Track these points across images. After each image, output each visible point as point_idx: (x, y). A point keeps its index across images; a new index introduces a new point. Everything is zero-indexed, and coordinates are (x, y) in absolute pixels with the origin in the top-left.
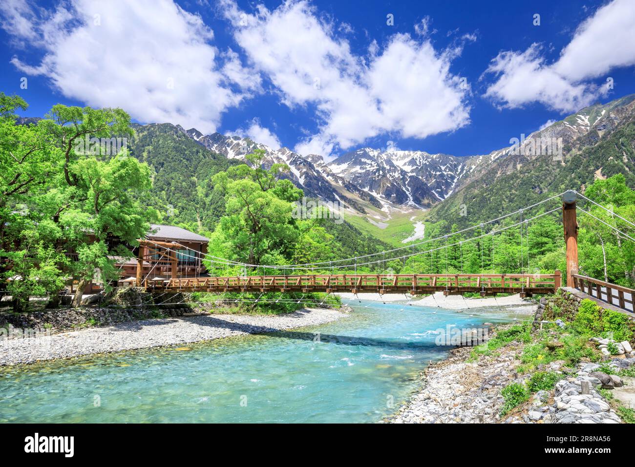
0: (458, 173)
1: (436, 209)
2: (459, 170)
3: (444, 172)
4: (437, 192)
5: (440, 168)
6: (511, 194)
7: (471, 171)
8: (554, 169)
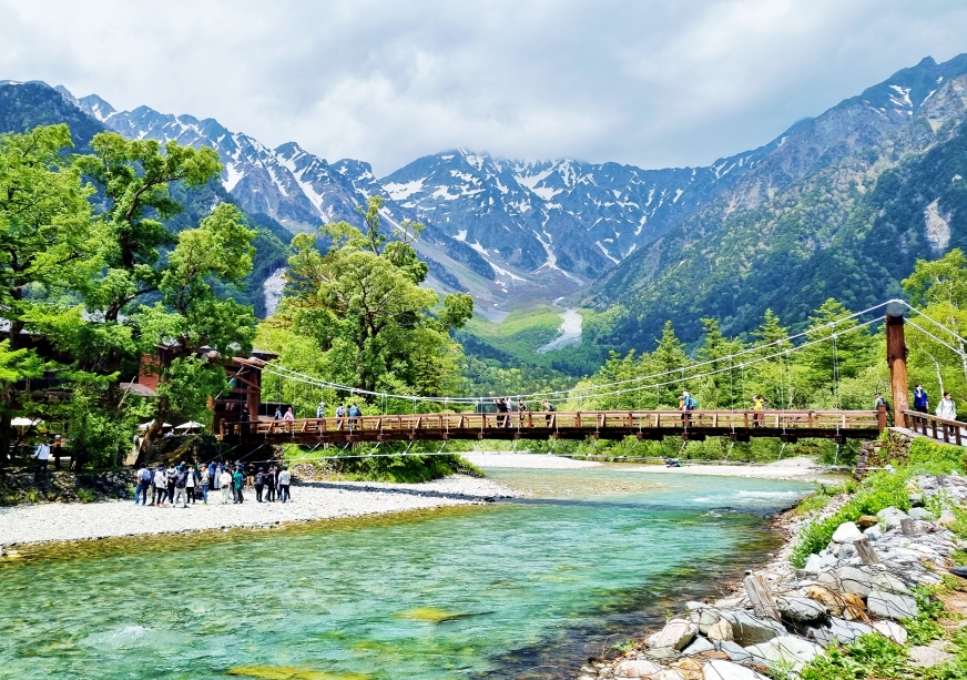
0: (647, 205)
1: (605, 282)
2: (650, 200)
3: (619, 203)
4: (607, 245)
5: (612, 194)
6: (756, 252)
7: (675, 200)
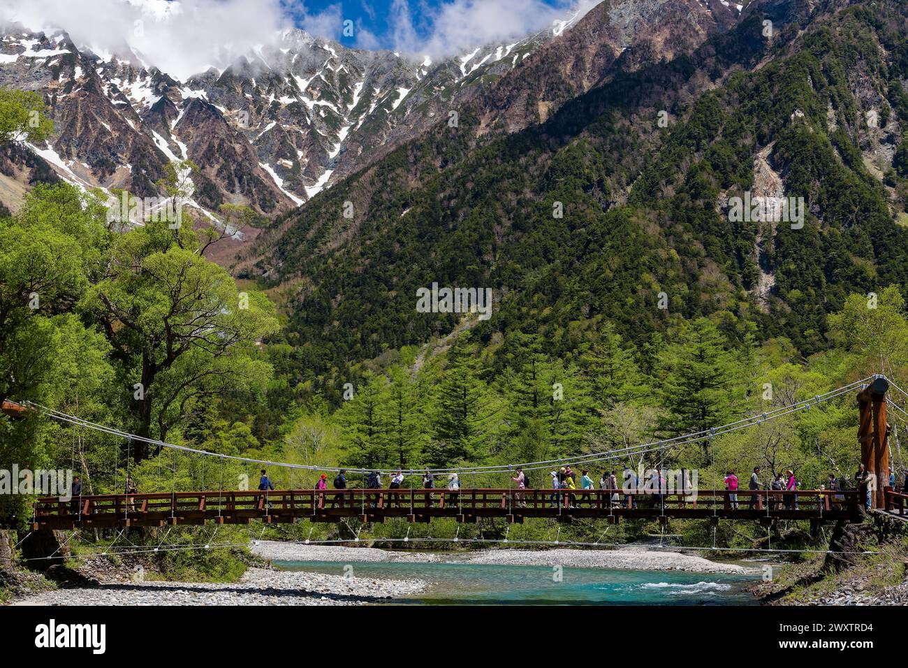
0: (351, 107)
1: (277, 235)
2: (356, 99)
3: (305, 99)
4: (281, 170)
5: (293, 82)
6: (519, 202)
7: (396, 104)
8: (645, 132)
